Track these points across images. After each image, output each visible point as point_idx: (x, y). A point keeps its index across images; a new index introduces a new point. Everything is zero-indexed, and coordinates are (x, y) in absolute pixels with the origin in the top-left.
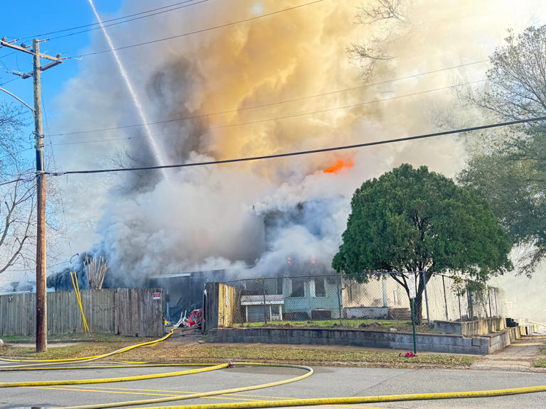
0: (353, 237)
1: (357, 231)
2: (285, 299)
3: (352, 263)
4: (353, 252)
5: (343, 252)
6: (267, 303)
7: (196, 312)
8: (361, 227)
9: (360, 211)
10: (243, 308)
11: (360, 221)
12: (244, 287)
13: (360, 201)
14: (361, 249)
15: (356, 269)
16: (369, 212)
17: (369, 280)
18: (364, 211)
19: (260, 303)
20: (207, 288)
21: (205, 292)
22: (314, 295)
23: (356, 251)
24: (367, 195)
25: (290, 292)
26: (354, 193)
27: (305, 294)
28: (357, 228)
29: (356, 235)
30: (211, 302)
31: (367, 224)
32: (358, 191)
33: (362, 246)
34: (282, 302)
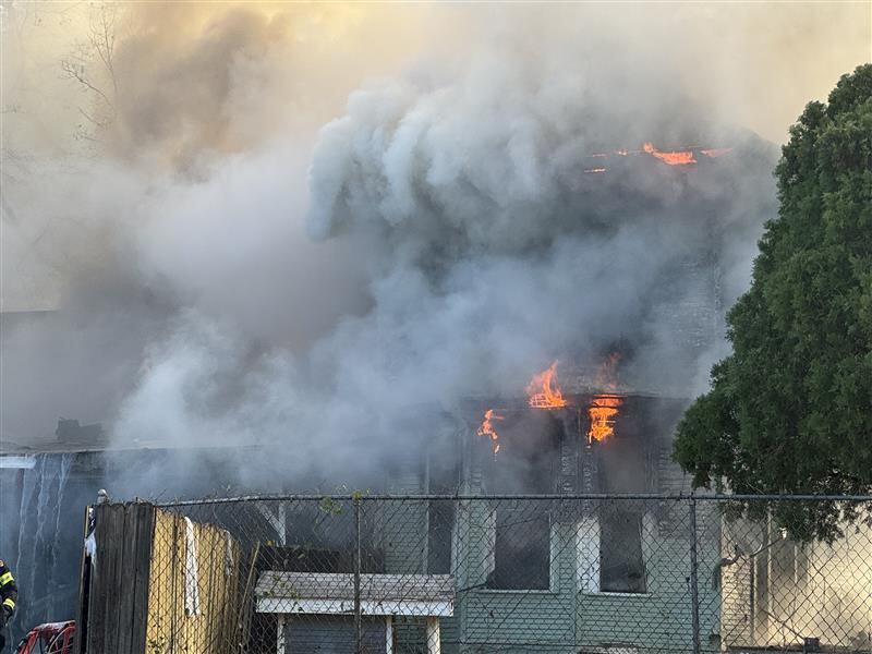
0: (779, 325)
1: (796, 303)
2: (458, 597)
3: (766, 445)
4: (775, 397)
5: (729, 390)
6: (368, 608)
7: (47, 634)
8: (817, 281)
9: (818, 209)
10: (265, 626)
11: (813, 255)
12: (273, 533)
13: (821, 163)
14: (813, 381)
15: (785, 477)
16: (854, 214)
17: (842, 526)
18: (836, 205)
19: (335, 608)
20: (100, 527)
21: (91, 544)
22: (593, 587)
23: (788, 390)
24: (856, 136)
25: (488, 565)
26: (796, 122)
27: (553, 579)
28: (797, 288)
29: (790, 319)
30: (116, 593)
31: (845, 270)
32: (813, 114)
33: (817, 368)
34: (443, 609)
